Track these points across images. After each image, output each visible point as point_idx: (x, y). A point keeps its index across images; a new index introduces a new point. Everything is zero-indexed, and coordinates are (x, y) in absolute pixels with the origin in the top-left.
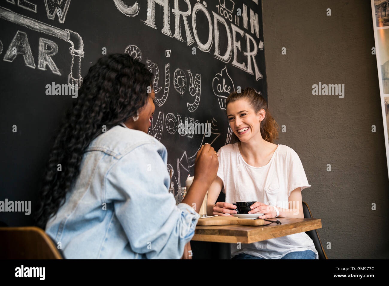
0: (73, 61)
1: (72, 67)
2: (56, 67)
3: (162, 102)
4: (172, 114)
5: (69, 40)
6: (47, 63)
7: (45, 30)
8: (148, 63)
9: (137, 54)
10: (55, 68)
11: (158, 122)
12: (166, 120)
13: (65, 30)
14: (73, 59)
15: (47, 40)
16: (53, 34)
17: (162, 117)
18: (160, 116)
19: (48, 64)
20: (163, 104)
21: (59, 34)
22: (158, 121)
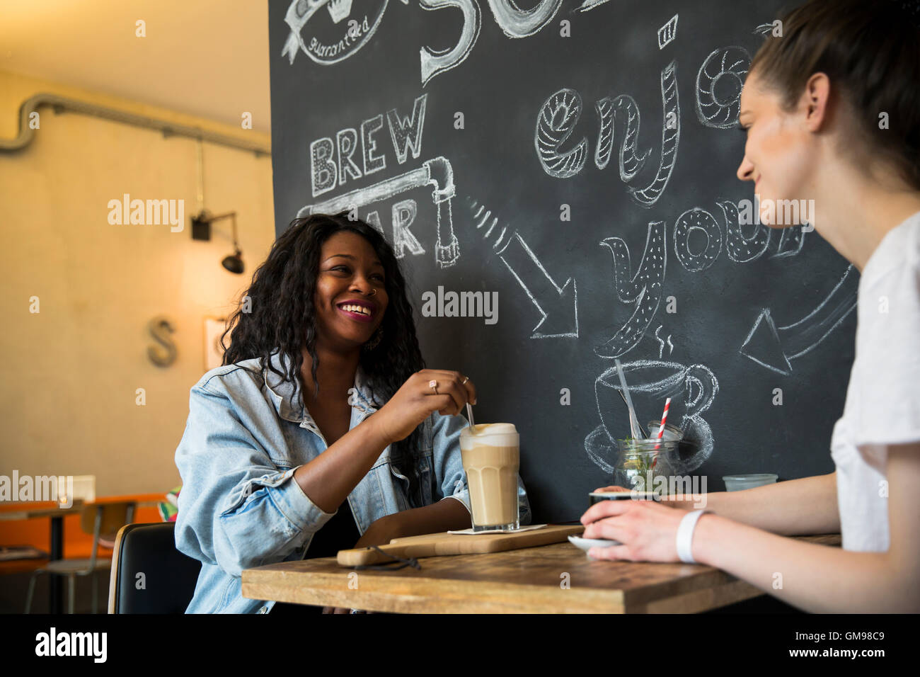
0: (439, 215)
1: (438, 228)
2: (417, 242)
3: (657, 191)
4: (696, 209)
5: (431, 179)
6: (405, 242)
7: (399, 189)
8: (601, 109)
9: (567, 109)
10: (415, 245)
11: (648, 254)
12: (675, 238)
13: (422, 167)
14: (439, 212)
15: (402, 203)
16: (408, 187)
17: (661, 233)
18: (653, 235)
19: (407, 244)
20: (660, 194)
21: (416, 180)
22: (649, 250)
